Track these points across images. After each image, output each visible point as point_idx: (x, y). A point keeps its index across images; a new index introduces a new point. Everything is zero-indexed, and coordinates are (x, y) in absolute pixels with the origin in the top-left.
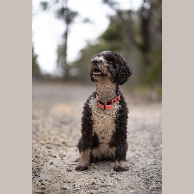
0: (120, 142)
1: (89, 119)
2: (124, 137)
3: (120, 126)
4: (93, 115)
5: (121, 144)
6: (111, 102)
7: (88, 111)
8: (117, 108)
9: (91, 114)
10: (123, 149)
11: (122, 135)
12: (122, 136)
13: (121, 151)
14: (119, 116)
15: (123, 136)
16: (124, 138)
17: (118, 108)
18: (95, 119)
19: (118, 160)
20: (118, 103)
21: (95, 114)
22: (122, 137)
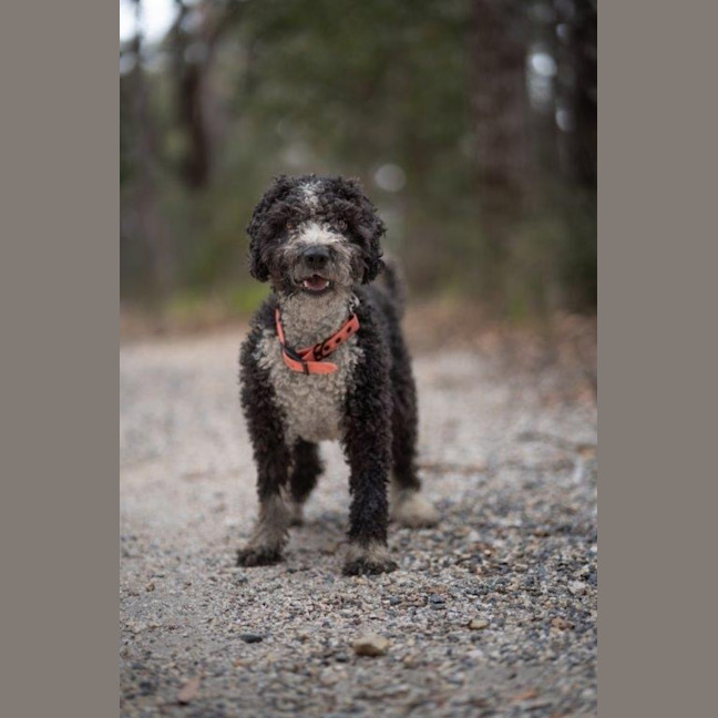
0: (366, 475)
1: (265, 403)
2: (380, 456)
3: (362, 419)
4: (278, 392)
5: (367, 484)
6: (327, 344)
7: (257, 381)
8: (351, 363)
9: (270, 391)
10: (377, 498)
11: (372, 450)
12: (371, 454)
13: (371, 505)
14: (355, 388)
15: (377, 454)
16: (380, 462)
17: (355, 362)
18: (286, 404)
19: (360, 540)
20: (355, 341)
21: (284, 389)
22: (372, 459)
